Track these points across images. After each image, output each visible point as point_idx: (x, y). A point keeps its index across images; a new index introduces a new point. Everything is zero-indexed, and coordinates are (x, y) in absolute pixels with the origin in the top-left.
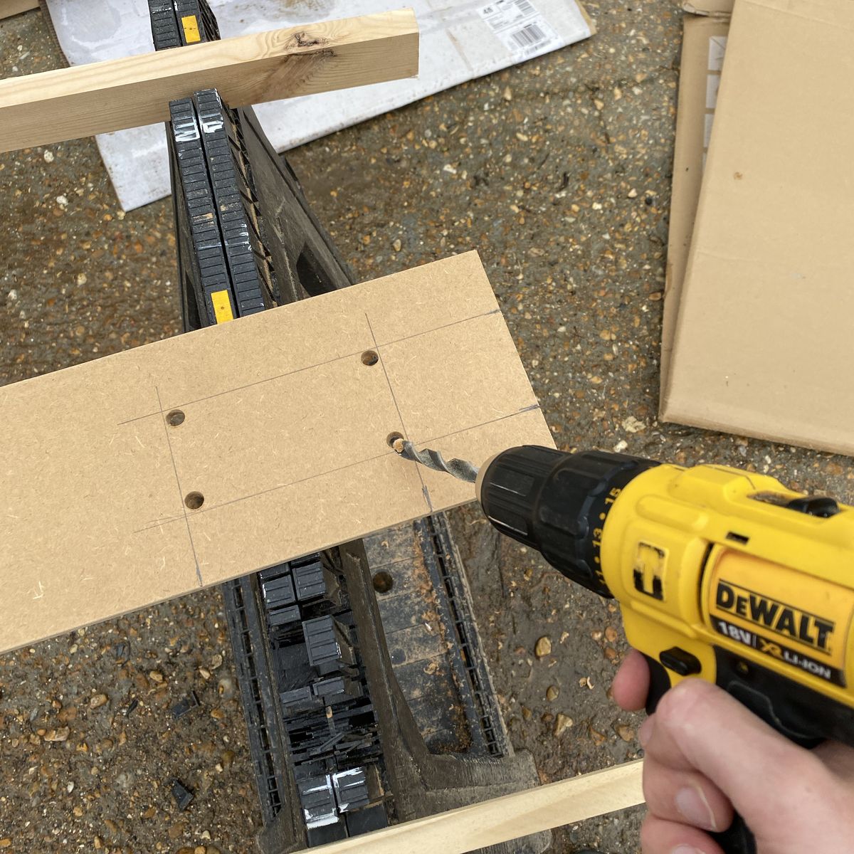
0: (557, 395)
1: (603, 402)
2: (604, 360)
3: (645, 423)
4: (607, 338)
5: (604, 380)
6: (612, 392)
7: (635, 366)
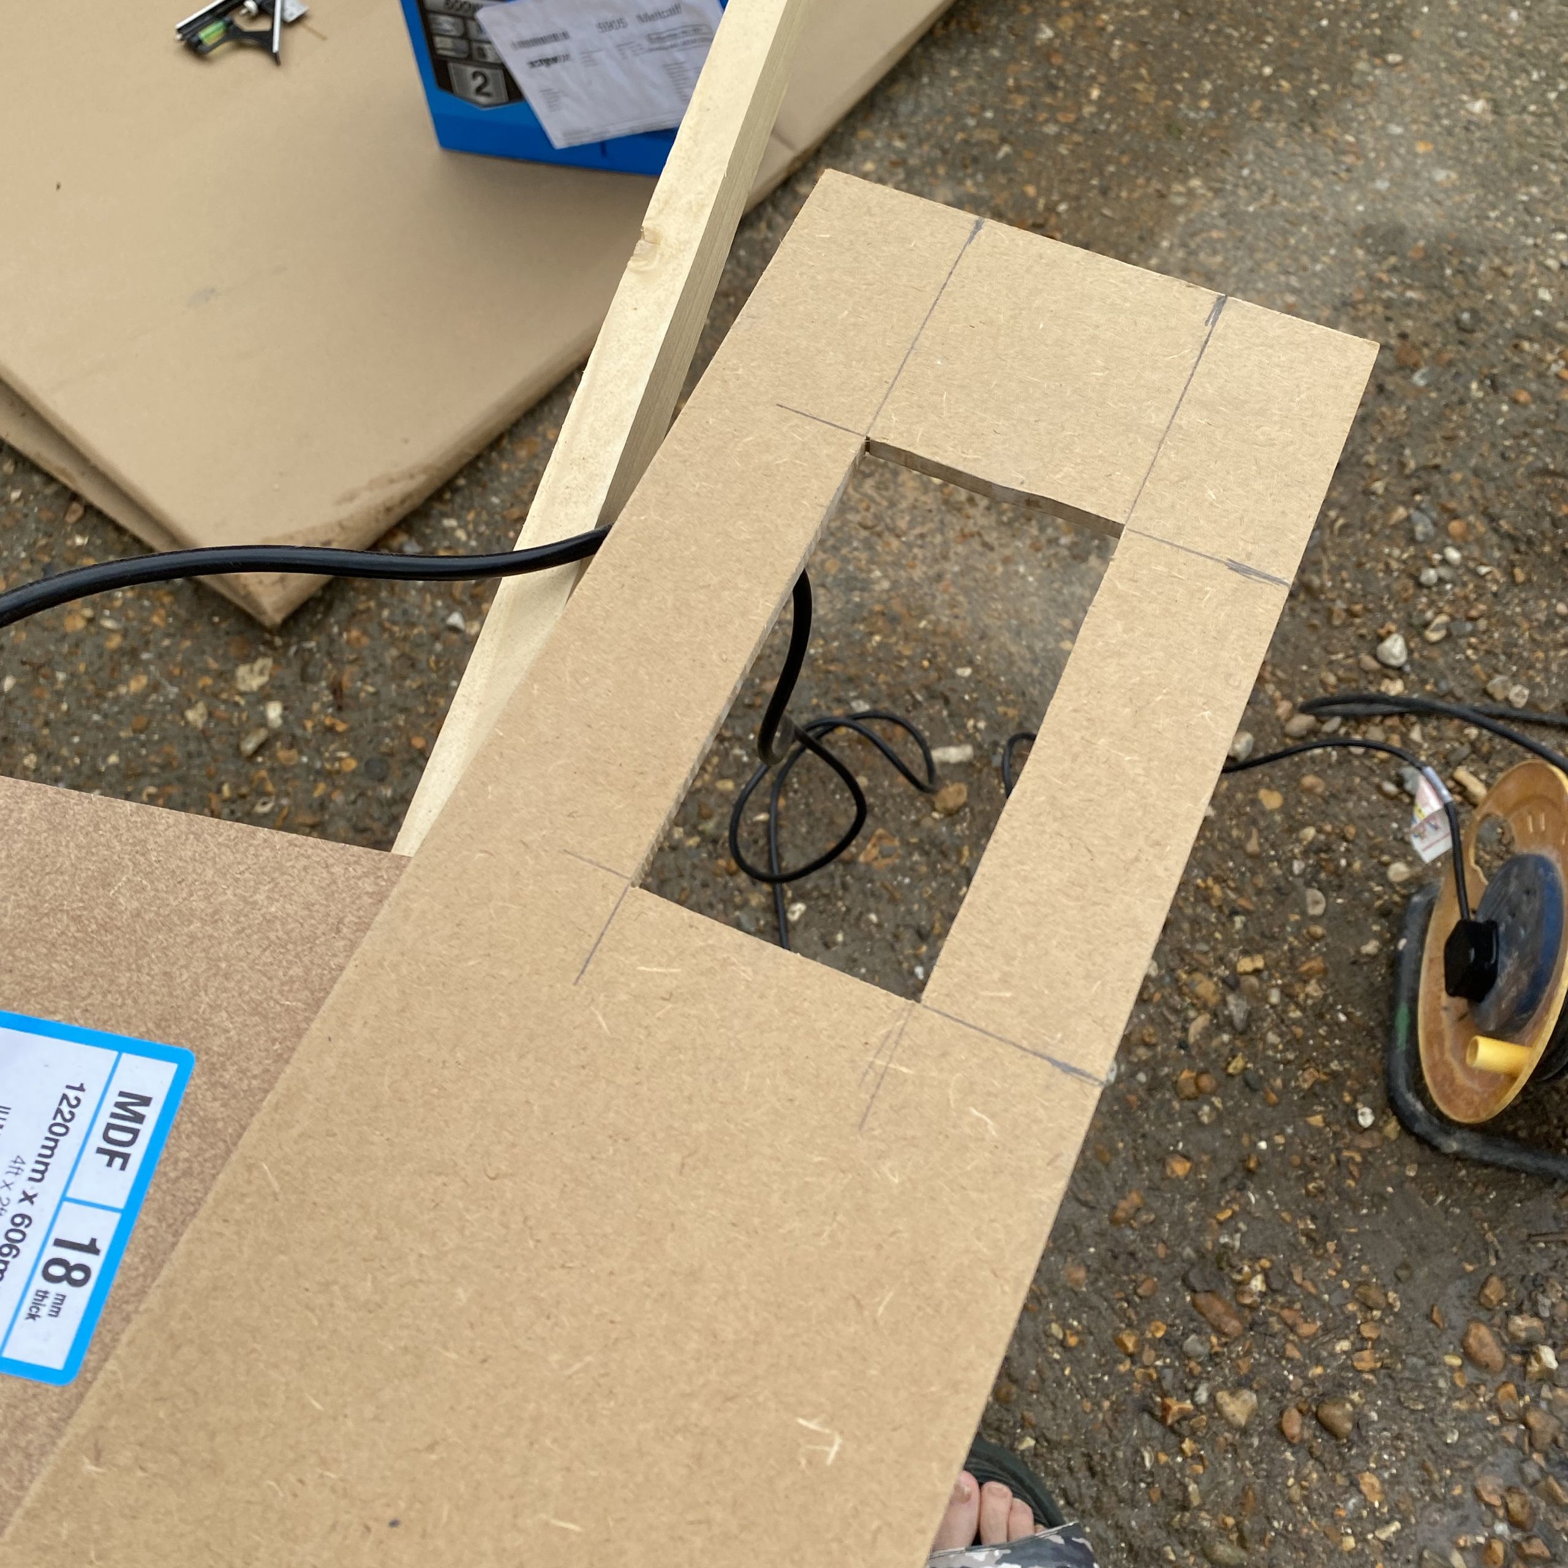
0: (113, 759)
1: (183, 694)
2: (114, 651)
3: (265, 655)
4: (80, 624)
5: (147, 672)
6: (177, 672)
7: (162, 612)
